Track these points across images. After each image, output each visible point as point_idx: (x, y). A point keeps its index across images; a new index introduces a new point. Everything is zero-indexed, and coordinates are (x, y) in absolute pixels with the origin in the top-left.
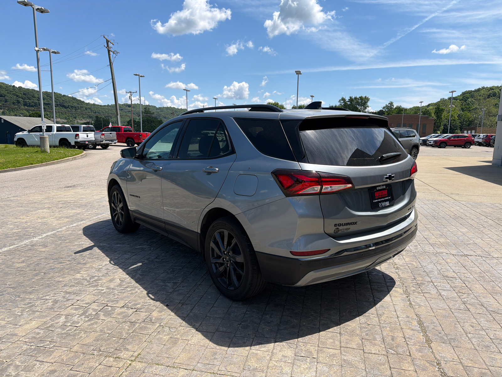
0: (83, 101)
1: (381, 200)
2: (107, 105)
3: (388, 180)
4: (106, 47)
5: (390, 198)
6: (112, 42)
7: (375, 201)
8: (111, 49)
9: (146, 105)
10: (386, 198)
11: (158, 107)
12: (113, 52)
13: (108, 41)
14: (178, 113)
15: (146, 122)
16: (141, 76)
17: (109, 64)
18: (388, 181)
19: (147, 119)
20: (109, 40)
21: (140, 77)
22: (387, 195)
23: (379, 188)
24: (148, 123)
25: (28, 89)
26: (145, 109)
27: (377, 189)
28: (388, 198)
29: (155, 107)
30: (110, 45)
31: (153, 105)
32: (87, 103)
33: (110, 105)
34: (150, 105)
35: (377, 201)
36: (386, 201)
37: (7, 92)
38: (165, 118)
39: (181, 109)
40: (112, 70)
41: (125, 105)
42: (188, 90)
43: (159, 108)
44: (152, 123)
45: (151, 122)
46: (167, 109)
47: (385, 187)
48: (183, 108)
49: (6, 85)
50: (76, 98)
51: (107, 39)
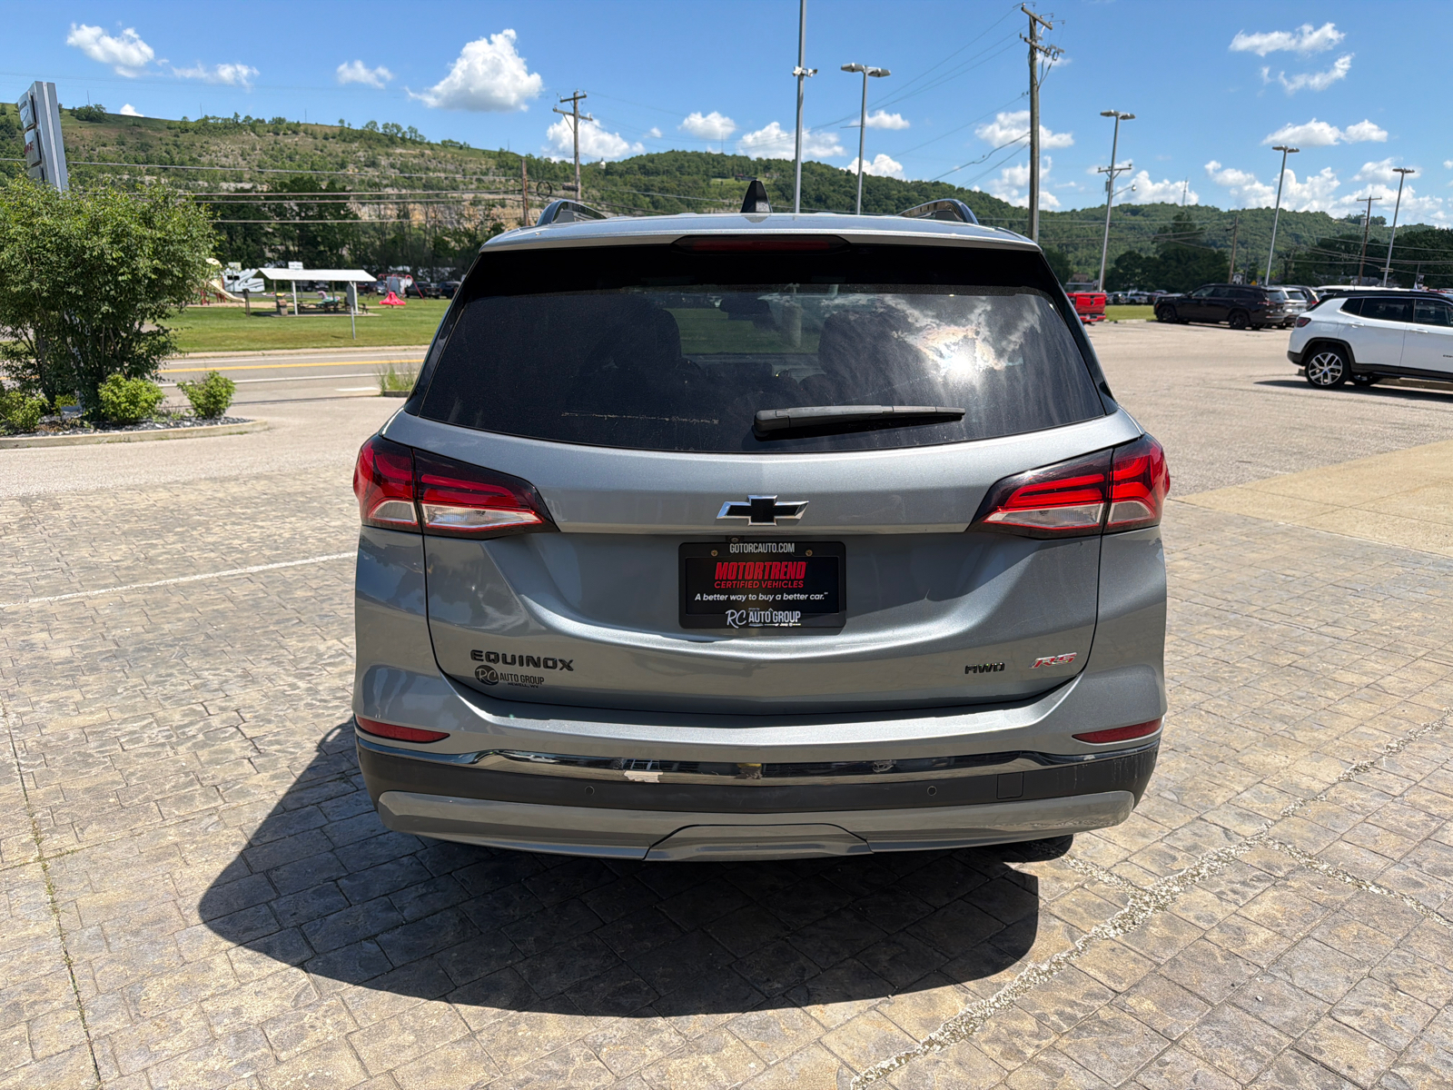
0: (1007, 203)
2: (1069, 210)
3: (749, 518)
4: (1025, 39)
6: (1047, 23)
8: (1039, 43)
9: (1189, 206)
10: (783, 597)
11: (1224, 209)
12: (1045, 52)
13: (1035, 20)
14: (1294, 226)
15: (1172, 258)
16: (1124, 117)
17: (1028, 87)
18: (750, 523)
19: (1177, 250)
20: (1037, 16)
21: (1120, 121)
24: (1179, 261)
25: (878, 179)
26: (1178, 218)
28: (803, 597)
29: (1215, 210)
30: (1040, 30)
31: (1210, 205)
32: (1016, 208)
33: (1079, 210)
34: (1202, 205)
35: (723, 598)
36: (774, 606)
37: (832, 188)
38: (1243, 245)
39: (1307, 213)
40: (1036, 105)
41: (1121, 210)
42: (1290, 148)
43: (1229, 212)
44: (1190, 263)
45: (1189, 257)
46: (1257, 215)
47: (792, 547)
48: (1312, 211)
49: (833, 169)
50: (988, 196)
51: (1032, 13)
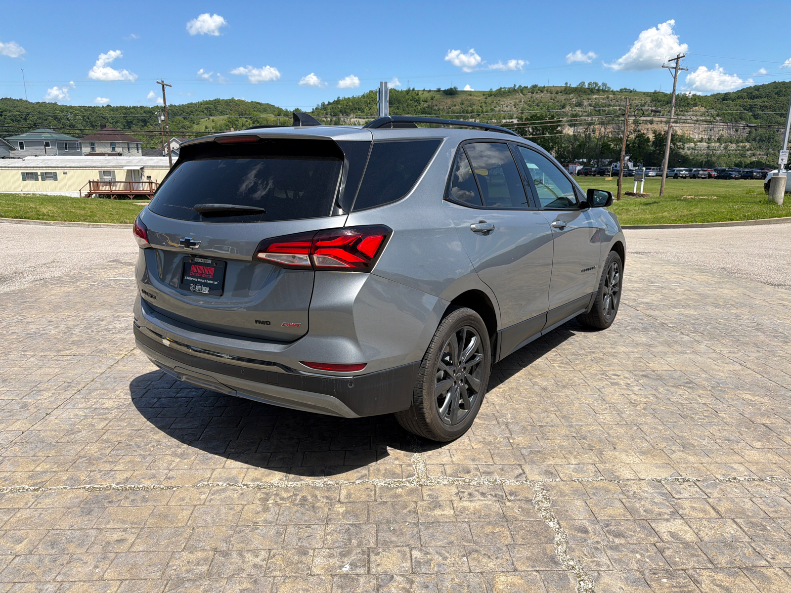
1: (199, 280)
3: (184, 246)
5: (216, 283)
7: (188, 278)
10: (208, 282)
22: (211, 277)
23: (200, 260)
27: (196, 261)
28: (212, 282)
35: (191, 279)
36: (206, 285)
47: (210, 262)
